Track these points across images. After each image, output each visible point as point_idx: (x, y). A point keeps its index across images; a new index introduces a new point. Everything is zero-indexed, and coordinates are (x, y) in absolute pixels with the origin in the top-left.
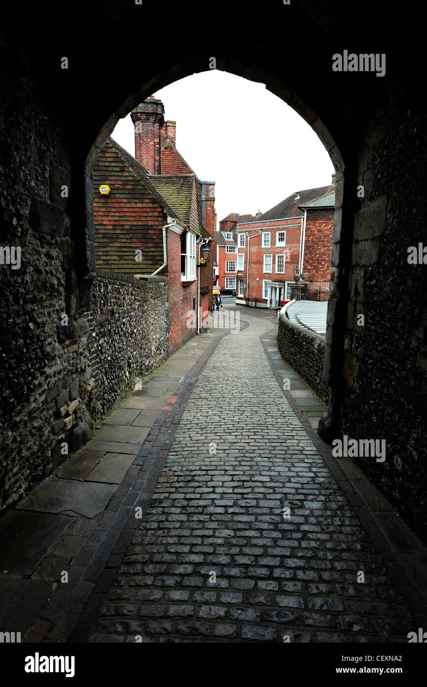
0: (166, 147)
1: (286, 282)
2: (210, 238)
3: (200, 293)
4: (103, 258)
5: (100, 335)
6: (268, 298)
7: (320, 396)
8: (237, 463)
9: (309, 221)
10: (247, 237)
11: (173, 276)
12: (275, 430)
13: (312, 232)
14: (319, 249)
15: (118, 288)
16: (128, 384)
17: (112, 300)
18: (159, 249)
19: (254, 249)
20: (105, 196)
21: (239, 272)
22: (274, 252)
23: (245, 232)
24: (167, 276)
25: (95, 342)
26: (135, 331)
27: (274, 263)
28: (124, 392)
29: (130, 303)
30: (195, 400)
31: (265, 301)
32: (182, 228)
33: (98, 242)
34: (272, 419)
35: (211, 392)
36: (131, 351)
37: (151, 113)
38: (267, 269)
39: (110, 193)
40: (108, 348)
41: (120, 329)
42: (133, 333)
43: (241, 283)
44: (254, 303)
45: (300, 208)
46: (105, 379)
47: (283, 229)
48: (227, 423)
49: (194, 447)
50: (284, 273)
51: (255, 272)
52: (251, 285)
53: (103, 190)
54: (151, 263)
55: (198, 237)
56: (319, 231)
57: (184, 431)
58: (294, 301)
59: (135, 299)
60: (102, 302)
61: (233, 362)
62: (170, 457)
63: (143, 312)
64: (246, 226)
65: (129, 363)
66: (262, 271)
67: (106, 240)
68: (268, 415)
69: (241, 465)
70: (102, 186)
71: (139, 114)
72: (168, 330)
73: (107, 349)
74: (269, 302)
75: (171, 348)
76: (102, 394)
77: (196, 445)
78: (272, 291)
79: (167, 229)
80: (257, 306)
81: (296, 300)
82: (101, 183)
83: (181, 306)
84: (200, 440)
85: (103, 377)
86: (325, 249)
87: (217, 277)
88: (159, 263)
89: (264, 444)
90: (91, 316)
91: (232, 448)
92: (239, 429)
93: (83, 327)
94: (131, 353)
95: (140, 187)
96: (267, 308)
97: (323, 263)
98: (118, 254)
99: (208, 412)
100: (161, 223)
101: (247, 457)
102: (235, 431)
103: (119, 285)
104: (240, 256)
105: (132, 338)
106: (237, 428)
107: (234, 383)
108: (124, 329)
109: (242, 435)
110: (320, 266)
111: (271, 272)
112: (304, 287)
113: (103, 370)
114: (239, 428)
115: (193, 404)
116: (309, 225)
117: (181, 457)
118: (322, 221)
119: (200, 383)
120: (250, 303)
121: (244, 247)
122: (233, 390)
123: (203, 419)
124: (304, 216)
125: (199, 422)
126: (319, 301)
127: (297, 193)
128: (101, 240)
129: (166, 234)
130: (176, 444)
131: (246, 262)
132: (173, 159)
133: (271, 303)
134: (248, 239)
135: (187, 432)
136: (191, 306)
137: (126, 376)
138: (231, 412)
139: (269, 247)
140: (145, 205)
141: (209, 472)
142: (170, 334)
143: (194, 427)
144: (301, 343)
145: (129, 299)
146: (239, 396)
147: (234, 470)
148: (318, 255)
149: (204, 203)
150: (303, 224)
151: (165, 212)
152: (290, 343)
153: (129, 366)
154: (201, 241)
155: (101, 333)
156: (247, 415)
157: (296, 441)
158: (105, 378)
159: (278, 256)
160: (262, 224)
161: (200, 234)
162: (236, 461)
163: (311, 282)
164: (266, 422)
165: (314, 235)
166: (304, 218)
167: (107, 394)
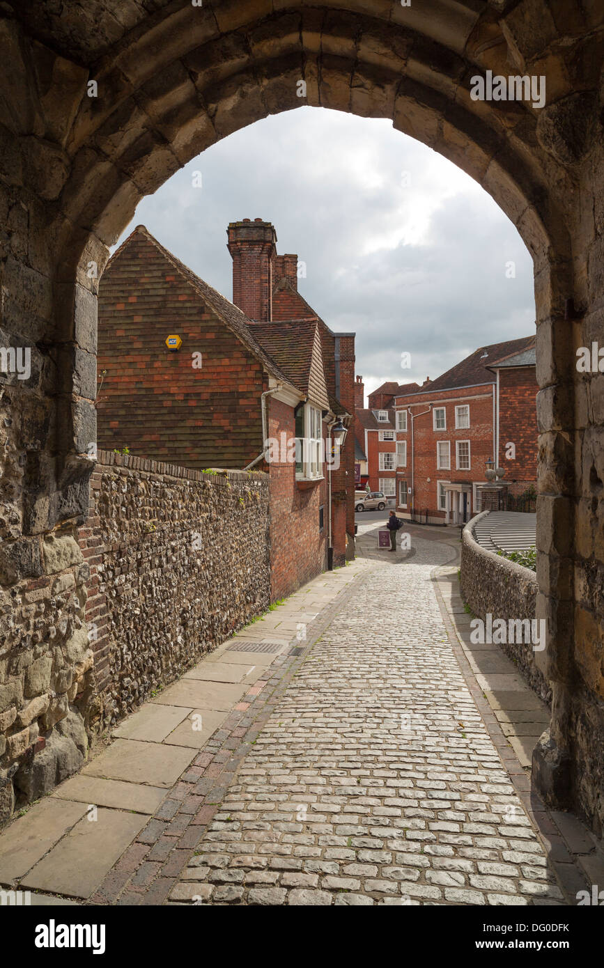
0: (281, 288)
1: (474, 484)
2: (347, 414)
3: (332, 501)
4: (168, 445)
5: (117, 569)
6: (446, 509)
7: (534, 688)
8: (351, 854)
9: (505, 388)
10: (409, 416)
11: (279, 472)
12: (440, 765)
13: (510, 403)
14: (524, 430)
15: (162, 487)
16: (181, 656)
17: (147, 508)
18: (255, 429)
19: (421, 434)
20: (174, 351)
21: (398, 469)
22: (452, 436)
23: (406, 409)
24: (268, 472)
25: (104, 581)
26: (199, 562)
27: (453, 454)
28: (171, 672)
29: (187, 514)
30: (297, 690)
31: (442, 514)
32: (297, 398)
33: (161, 420)
34: (438, 739)
35: (328, 676)
36: (189, 597)
37: (257, 241)
38: (443, 464)
39: (182, 346)
40: (136, 592)
41: (164, 559)
42: (193, 567)
43: (402, 486)
44: (425, 517)
45: (488, 368)
46: (124, 651)
47: (465, 403)
48: (346, 746)
49: (270, 801)
50: (469, 469)
51: (423, 468)
52: (419, 490)
53: (171, 342)
54: (243, 452)
55: (325, 413)
56: (522, 402)
57: (260, 759)
58: (486, 512)
59: (199, 507)
60: (124, 509)
61: (379, 617)
62: (216, 825)
63: (216, 530)
64: (408, 399)
65: (184, 618)
66: (436, 467)
67: (173, 417)
68: (431, 728)
69: (359, 861)
70: (170, 337)
71: (239, 244)
72: (268, 561)
73: (133, 594)
74: (447, 515)
75: (276, 592)
76: (117, 678)
77: (274, 797)
78: (452, 497)
79: (268, 397)
80: (429, 522)
81: (491, 511)
82: (168, 333)
83: (296, 521)
84: (286, 785)
85: (119, 645)
86: (533, 430)
87: (365, 478)
88: (255, 451)
89: (415, 803)
90: (95, 534)
91: (348, 808)
92: (368, 762)
93: (65, 554)
94: (190, 601)
95: (226, 336)
96: (445, 525)
97: (531, 452)
98: (192, 438)
99: (314, 718)
100: (259, 388)
101: (374, 837)
102: (359, 765)
103: (164, 482)
104: (399, 444)
105: (191, 574)
106: (365, 758)
107: (375, 659)
108: (174, 559)
109: (372, 775)
110: (527, 457)
111: (449, 468)
112: (502, 490)
113: (122, 633)
114: (369, 758)
115: (290, 699)
116: (504, 393)
117: (236, 826)
118: (524, 387)
119: (314, 657)
120: (418, 517)
121: (406, 430)
122: (370, 672)
123: (303, 734)
124: (496, 381)
125: (294, 740)
126: (529, 512)
127: (483, 348)
128: (166, 418)
129: (267, 405)
130: (236, 793)
131: (409, 454)
132: (292, 304)
133: (451, 517)
134: (412, 420)
135: (266, 762)
136: (315, 521)
137: (176, 643)
138: (360, 720)
139: (445, 429)
140: (234, 362)
141: (286, 875)
142: (273, 568)
143: (281, 752)
144: (496, 583)
145: (186, 507)
146: (380, 686)
147: (342, 874)
148: (522, 440)
149: (338, 366)
150: (496, 393)
151: (265, 371)
152: (477, 582)
153: (184, 624)
154: (332, 420)
155: (118, 565)
156: (389, 727)
157: (486, 798)
158: (125, 647)
159: (460, 444)
160: (432, 395)
161: (328, 408)
162: (350, 846)
163: (515, 481)
164: (424, 746)
165: (514, 408)
166: (496, 385)
167: (131, 678)
